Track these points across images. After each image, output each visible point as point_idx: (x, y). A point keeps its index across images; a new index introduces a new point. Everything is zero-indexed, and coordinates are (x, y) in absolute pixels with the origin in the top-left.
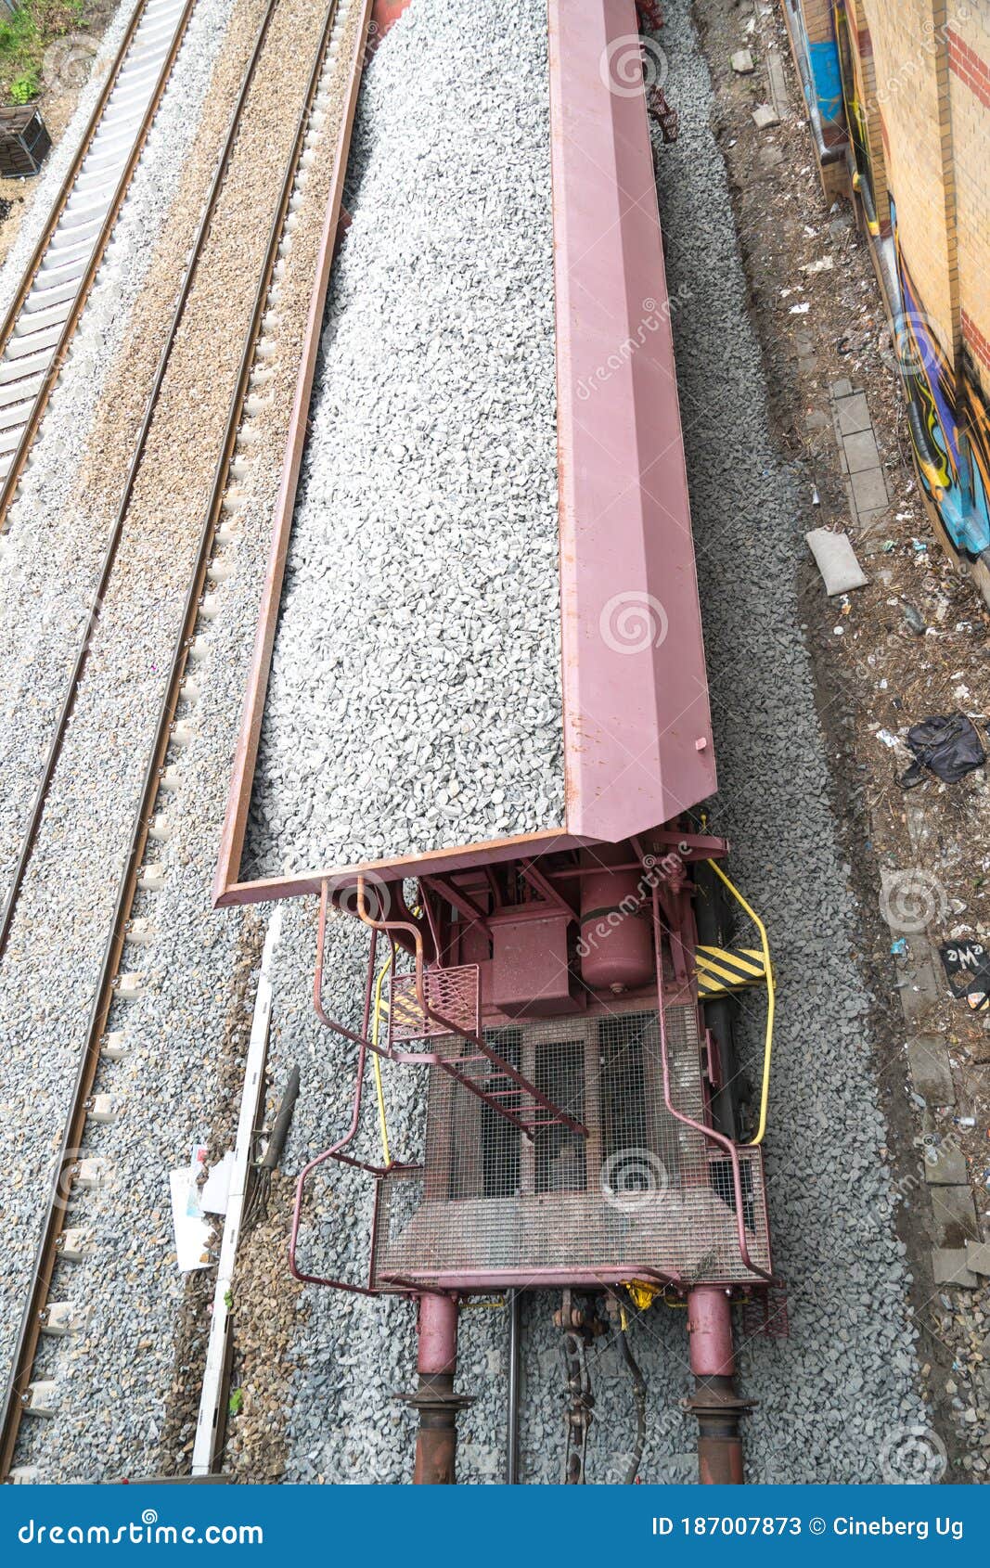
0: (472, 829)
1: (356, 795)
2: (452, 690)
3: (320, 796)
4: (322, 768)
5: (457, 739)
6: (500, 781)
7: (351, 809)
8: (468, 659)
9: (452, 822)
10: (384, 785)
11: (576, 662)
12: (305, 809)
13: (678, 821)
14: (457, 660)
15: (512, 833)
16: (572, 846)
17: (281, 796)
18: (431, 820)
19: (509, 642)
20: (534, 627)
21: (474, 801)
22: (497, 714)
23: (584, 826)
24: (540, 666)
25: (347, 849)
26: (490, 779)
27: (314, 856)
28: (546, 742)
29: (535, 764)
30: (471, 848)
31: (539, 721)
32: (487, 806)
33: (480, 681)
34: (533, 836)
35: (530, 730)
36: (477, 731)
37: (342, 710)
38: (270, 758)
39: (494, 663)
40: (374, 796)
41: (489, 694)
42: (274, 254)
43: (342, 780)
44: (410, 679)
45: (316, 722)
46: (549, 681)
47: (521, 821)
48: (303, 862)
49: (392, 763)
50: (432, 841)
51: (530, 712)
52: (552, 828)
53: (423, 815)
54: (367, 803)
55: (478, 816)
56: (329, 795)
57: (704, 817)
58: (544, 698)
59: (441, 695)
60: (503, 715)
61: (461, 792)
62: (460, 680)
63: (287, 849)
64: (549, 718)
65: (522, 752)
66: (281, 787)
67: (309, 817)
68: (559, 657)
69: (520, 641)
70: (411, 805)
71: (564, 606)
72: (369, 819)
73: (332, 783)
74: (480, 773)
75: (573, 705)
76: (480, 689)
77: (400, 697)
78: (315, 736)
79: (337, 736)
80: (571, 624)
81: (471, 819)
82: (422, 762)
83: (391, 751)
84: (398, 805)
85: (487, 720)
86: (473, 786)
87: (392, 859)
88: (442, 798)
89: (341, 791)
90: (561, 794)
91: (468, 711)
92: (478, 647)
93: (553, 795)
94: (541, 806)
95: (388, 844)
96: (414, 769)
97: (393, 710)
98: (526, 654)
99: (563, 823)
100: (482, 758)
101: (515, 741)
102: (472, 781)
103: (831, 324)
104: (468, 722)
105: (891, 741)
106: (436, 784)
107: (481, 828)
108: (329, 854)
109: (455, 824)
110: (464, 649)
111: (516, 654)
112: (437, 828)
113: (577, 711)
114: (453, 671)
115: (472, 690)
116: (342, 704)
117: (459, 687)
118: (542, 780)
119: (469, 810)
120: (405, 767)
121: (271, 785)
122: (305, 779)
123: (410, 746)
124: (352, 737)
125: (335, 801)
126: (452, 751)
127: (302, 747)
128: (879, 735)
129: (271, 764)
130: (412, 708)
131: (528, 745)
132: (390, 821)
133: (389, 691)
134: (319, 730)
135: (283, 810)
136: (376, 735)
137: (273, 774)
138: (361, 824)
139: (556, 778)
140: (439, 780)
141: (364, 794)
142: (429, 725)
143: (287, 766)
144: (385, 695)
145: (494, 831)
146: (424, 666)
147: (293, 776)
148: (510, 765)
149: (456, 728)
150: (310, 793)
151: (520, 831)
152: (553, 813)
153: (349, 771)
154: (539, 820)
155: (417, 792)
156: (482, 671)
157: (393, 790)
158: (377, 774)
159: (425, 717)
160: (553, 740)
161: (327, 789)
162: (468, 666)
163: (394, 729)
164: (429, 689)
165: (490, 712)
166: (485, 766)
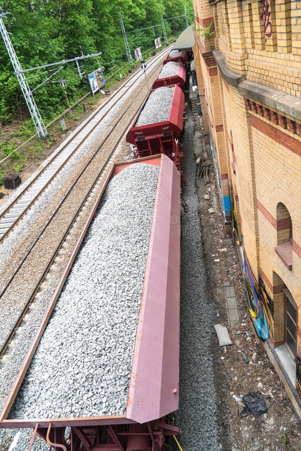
0: (93, 411)
1: (56, 392)
2: (97, 359)
3: (44, 390)
4: (47, 380)
5: (94, 377)
6: (106, 394)
7: (53, 397)
8: (104, 349)
9: (87, 407)
10: (67, 389)
11: (138, 356)
12: (38, 394)
13: (165, 418)
14: (100, 349)
15: (107, 415)
16: (127, 423)
17: (31, 388)
18: (80, 405)
19: (118, 345)
20: (127, 342)
21: (96, 400)
22: (110, 369)
23: (132, 416)
24: (126, 355)
25: (48, 412)
26: (103, 393)
27: (36, 413)
28: (124, 382)
29: (119, 389)
30: (92, 418)
31: (122, 374)
32: (100, 403)
33: (106, 357)
34: (114, 417)
35: (119, 377)
36: (102, 374)
37: (59, 360)
38: (31, 373)
39: (112, 352)
40: (62, 393)
41: (108, 362)
42: (74, 221)
43: (53, 385)
44: (84, 353)
45: (49, 363)
46: (128, 361)
47: (111, 410)
48: (32, 415)
49: (71, 382)
50: (78, 413)
51: (120, 370)
52: (121, 415)
53: (78, 403)
54: (59, 395)
55: (97, 406)
56: (47, 390)
57: (173, 418)
58: (126, 366)
59: (92, 360)
60: (111, 370)
61: (92, 396)
62: (100, 356)
63: (27, 409)
64: (126, 374)
65: (116, 384)
66: (32, 385)
67: (38, 397)
68: (133, 353)
69: (121, 346)
70: (74, 399)
71: (137, 336)
72: (59, 401)
73: (49, 386)
74: (100, 390)
75: (134, 370)
76: (105, 360)
77: (79, 358)
78: (48, 368)
79: (55, 369)
80: (138, 342)
81: (94, 407)
82: (81, 383)
83: (72, 377)
84: (70, 398)
85: (106, 371)
86: (97, 395)
87: (63, 419)
88: (85, 397)
89: (52, 389)
90: (126, 402)
91: (100, 367)
92: (108, 345)
93: (123, 402)
94: (118, 406)
95: (63, 412)
96: (78, 385)
97: (76, 363)
98: (123, 350)
99: (125, 413)
100: (102, 385)
101: (114, 380)
102: (97, 393)
103: (226, 266)
104: (100, 371)
105: (237, 399)
106: (84, 392)
107: (96, 411)
108: (42, 413)
109: (88, 408)
110: (103, 346)
111: (120, 349)
112: (82, 409)
113: (136, 373)
114: (98, 352)
115: (103, 360)
116: (59, 358)
117: (99, 358)
118: (120, 396)
119: (94, 404)
120: (75, 384)
121: (28, 383)
122: (41, 383)
123: (78, 376)
124: (60, 370)
125: (49, 393)
126: (92, 381)
127: (42, 371)
128: (234, 396)
129: (31, 375)
130: (82, 363)
131: (118, 382)
132: (66, 403)
133: (76, 356)
134: (49, 366)
135: (30, 393)
136: (68, 371)
137: (30, 380)
138: (56, 403)
139: (125, 396)
140: (86, 390)
141: (59, 392)
142: (87, 370)
143: (35, 377)
144: (74, 357)
145: (101, 413)
146: (89, 349)
147: (37, 381)
148: (111, 389)
149: (95, 372)
150: (41, 388)
151: (110, 414)
152: (122, 409)
153: (56, 382)
154: (117, 411)
155: (78, 394)
156: (108, 354)
157: (69, 392)
158: (65, 385)
159: (86, 367)
160: (126, 382)
161: (47, 388)
162: (103, 351)
163: (75, 370)
164: (89, 357)
165: (107, 368)
166: (102, 388)
